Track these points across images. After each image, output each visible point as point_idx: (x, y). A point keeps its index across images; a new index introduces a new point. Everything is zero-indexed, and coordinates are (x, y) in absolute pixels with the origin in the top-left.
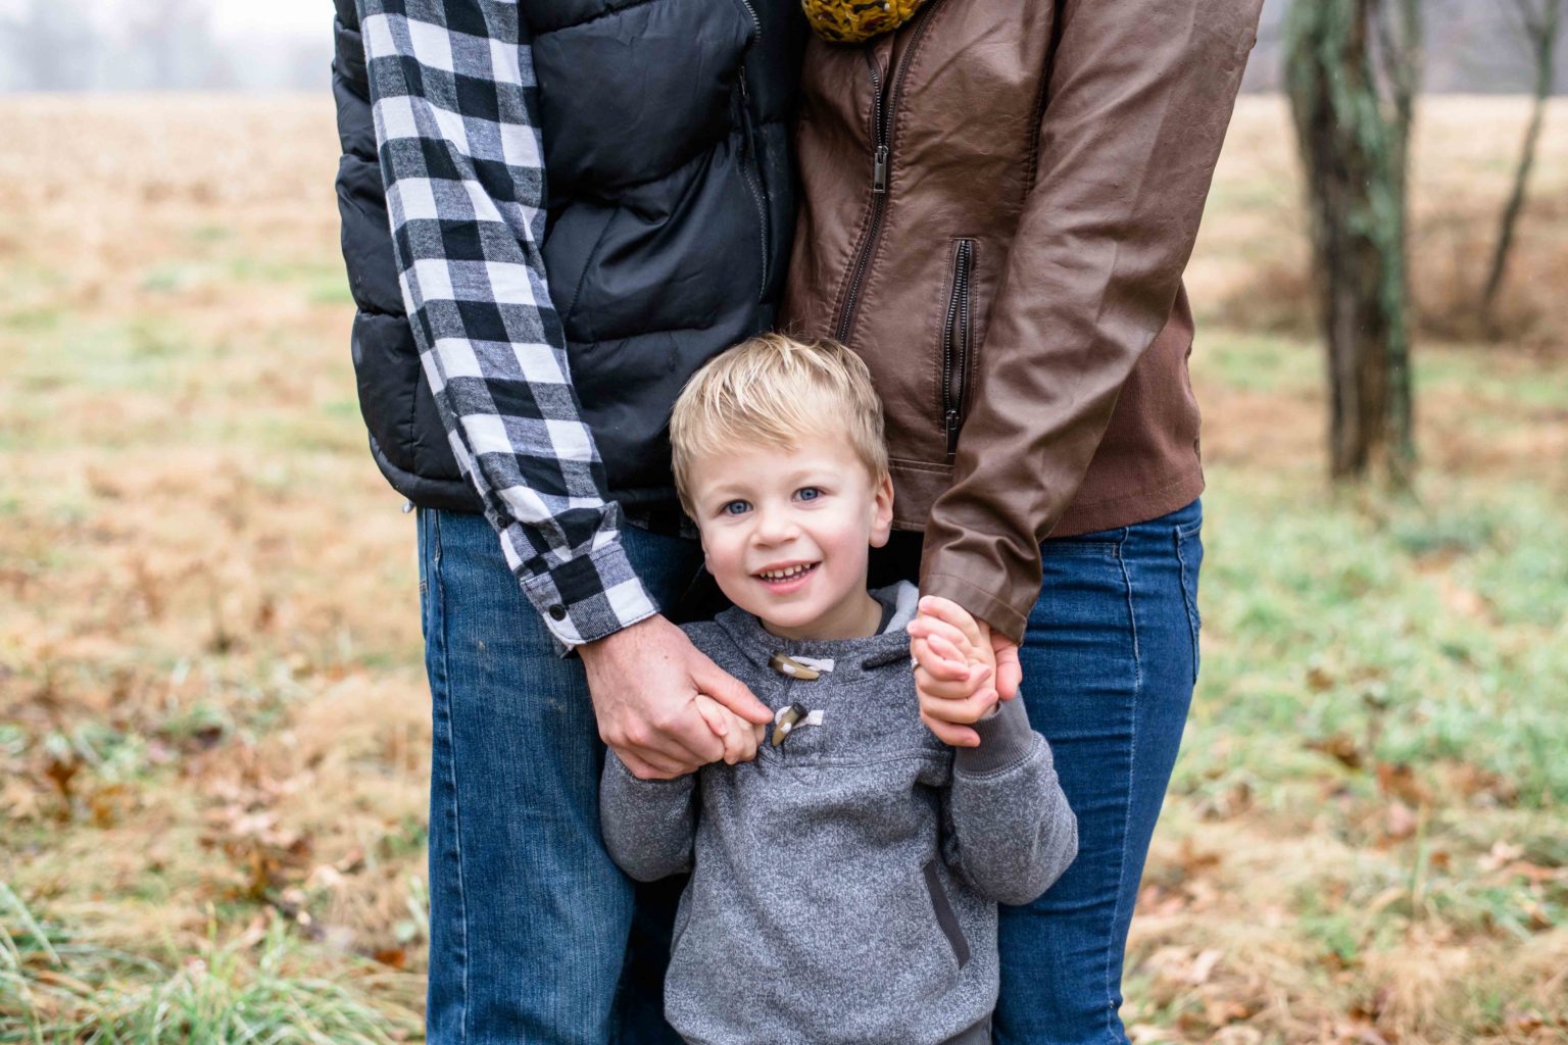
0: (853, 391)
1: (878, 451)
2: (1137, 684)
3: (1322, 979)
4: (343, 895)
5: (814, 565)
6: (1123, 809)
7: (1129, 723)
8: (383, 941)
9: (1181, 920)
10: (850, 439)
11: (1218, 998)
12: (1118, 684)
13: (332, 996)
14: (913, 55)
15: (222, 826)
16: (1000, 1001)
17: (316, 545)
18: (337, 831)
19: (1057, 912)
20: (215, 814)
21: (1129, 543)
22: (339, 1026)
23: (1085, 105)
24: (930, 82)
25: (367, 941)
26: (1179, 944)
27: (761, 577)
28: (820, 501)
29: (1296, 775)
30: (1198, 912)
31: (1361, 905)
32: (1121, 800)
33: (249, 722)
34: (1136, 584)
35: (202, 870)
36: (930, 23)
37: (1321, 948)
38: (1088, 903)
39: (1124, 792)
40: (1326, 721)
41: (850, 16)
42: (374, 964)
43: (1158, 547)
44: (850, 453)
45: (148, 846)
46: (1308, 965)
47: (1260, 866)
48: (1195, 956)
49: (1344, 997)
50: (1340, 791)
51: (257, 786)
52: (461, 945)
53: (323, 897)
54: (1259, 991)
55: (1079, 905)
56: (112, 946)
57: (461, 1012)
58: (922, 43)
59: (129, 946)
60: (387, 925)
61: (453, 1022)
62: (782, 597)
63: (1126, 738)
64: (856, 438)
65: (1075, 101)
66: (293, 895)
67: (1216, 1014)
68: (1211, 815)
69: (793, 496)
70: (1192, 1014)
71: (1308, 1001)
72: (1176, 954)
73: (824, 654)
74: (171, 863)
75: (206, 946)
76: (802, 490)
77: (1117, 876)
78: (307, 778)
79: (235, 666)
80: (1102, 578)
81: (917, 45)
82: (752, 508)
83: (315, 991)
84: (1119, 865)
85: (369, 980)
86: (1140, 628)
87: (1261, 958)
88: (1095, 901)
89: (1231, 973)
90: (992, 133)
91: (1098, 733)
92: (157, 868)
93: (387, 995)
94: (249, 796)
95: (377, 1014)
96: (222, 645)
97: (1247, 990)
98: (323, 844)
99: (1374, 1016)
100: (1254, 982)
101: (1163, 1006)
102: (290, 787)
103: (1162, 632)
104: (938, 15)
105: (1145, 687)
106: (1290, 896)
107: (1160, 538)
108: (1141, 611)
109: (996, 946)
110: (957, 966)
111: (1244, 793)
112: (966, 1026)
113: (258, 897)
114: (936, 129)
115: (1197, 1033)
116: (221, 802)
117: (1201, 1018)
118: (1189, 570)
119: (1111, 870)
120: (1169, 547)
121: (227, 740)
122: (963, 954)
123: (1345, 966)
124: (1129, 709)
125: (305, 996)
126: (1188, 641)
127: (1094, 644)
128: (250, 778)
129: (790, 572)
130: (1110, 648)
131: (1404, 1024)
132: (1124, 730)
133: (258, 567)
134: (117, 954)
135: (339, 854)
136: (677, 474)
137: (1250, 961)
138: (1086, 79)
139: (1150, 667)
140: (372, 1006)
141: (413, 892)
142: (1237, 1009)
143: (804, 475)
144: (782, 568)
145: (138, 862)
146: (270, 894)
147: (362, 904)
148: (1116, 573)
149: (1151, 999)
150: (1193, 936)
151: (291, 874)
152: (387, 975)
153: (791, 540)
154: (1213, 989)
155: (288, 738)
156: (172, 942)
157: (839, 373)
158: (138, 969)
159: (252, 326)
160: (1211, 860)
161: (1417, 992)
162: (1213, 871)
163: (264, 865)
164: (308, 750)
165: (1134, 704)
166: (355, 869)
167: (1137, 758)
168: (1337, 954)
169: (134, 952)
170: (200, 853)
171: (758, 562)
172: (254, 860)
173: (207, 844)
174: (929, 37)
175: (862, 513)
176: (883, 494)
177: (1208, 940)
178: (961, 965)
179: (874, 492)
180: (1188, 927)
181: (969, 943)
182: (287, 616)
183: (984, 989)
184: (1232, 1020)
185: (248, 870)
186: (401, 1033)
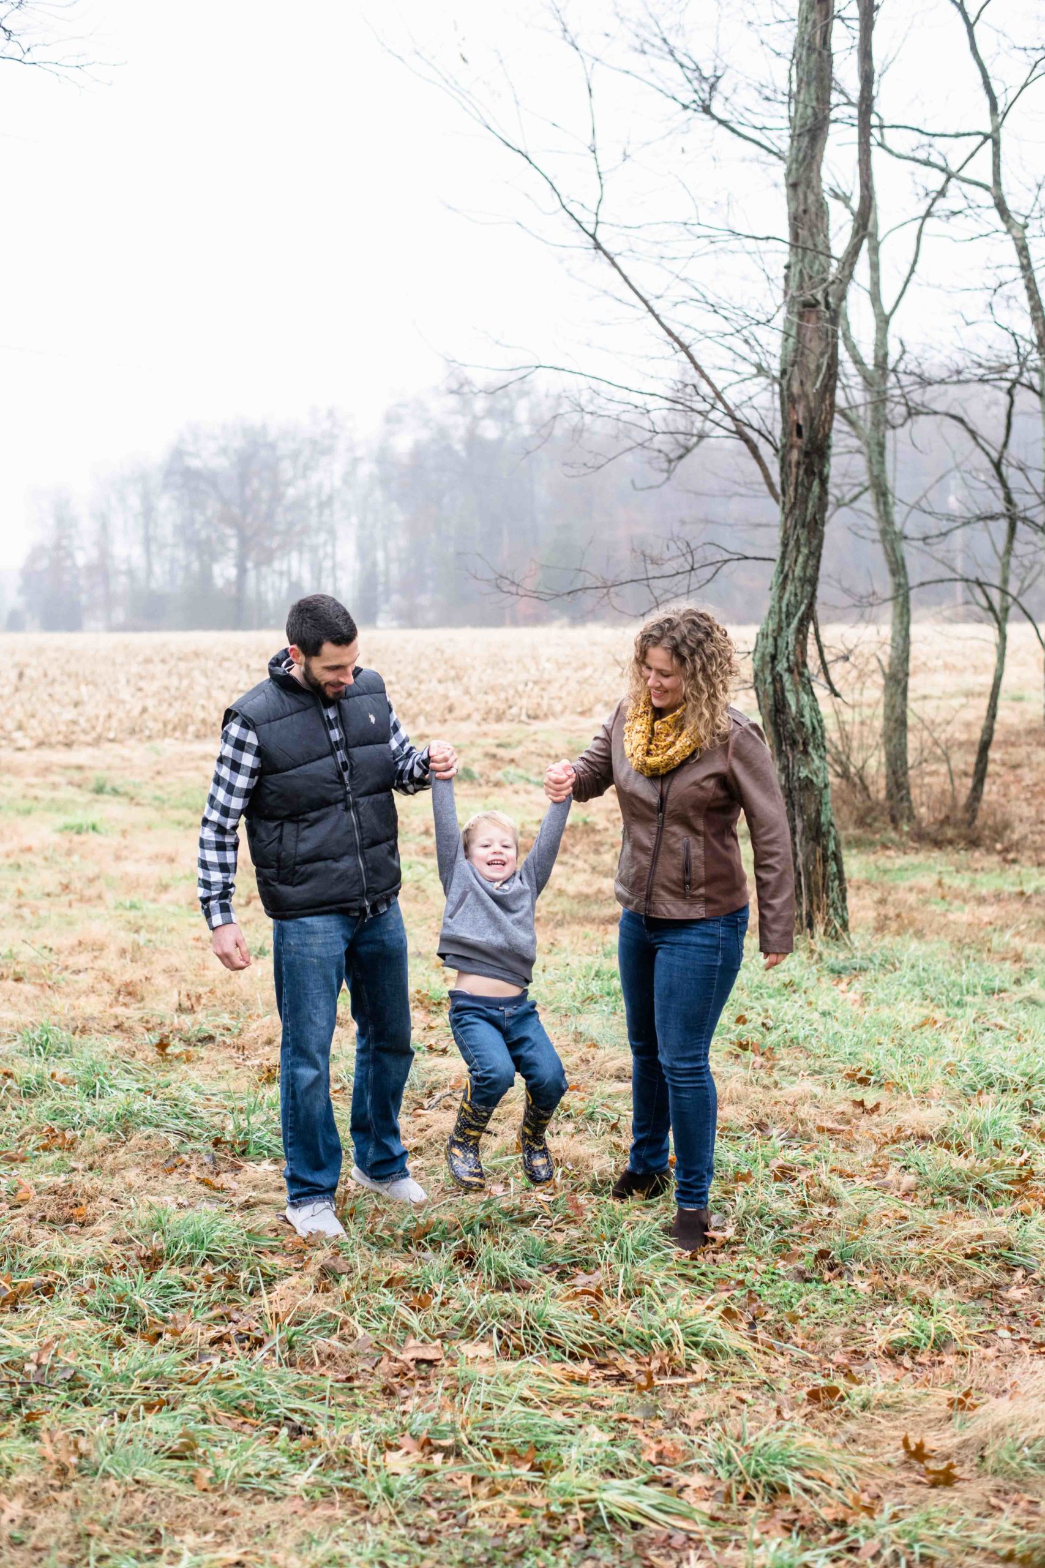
2: (719, 964)
7: (715, 975)
34: (723, 935)
43: (732, 924)
86: (722, 948)
108: (723, 943)
120: (735, 924)
130: (712, 953)
139: (724, 959)
148: (717, 931)
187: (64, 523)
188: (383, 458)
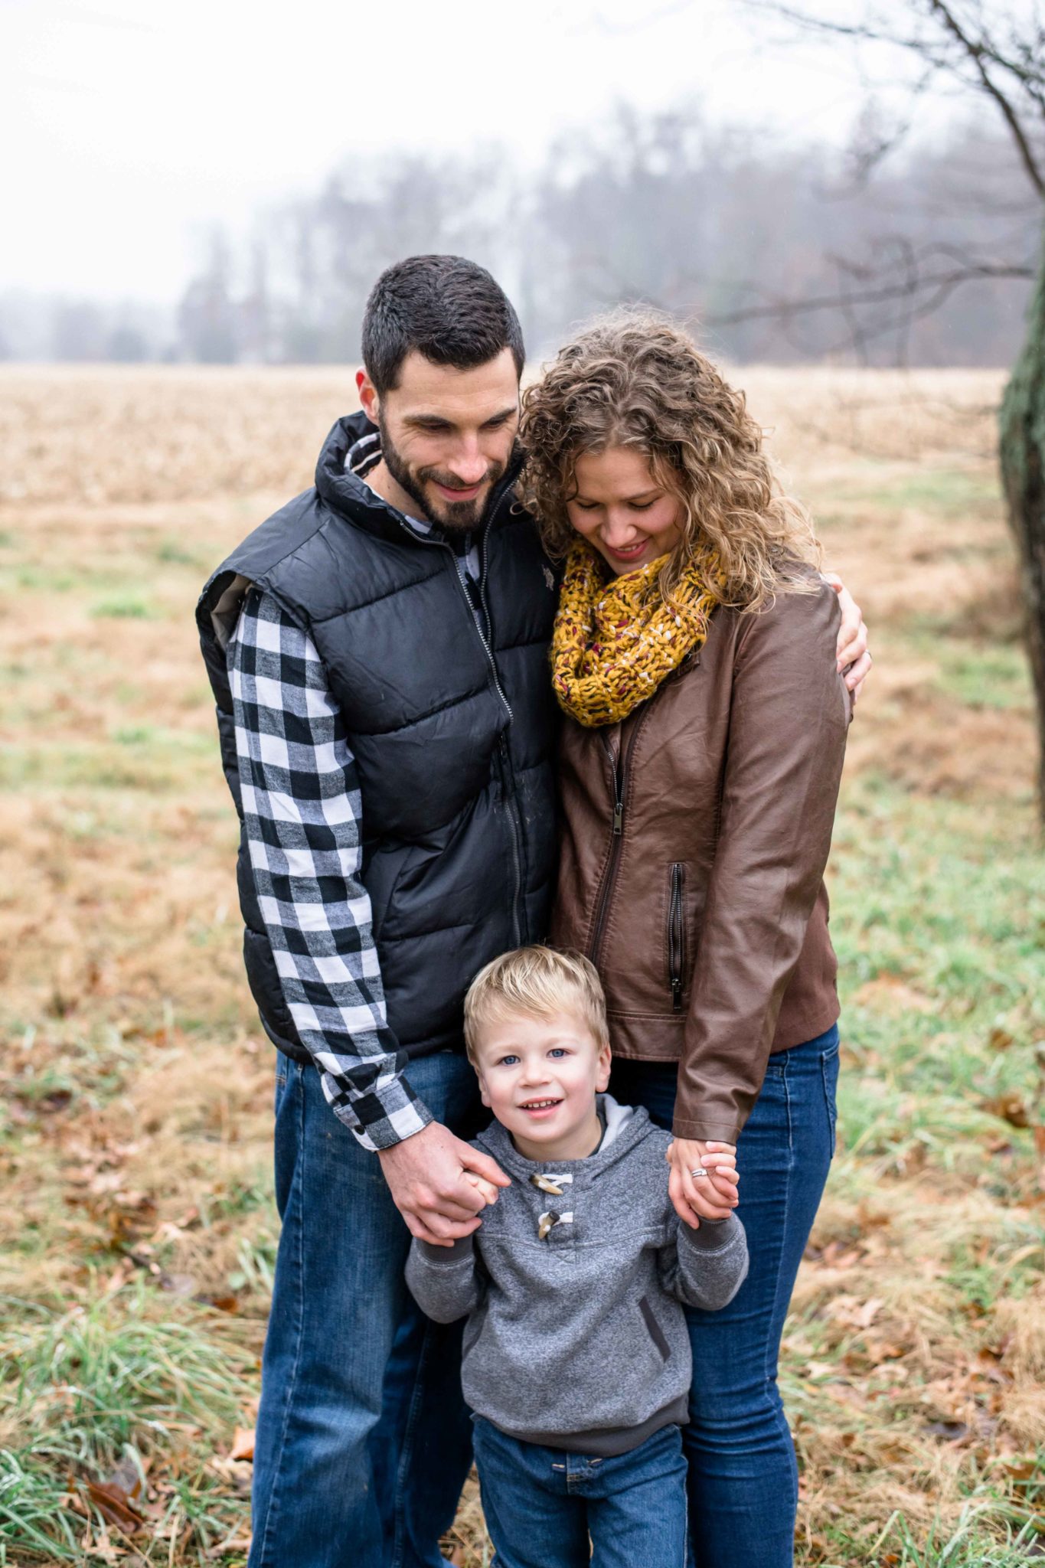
0: (589, 987)
1: (604, 1028)
2: (791, 1166)
3: (961, 1326)
4: (186, 1248)
5: (559, 1102)
6: (779, 1250)
7: (784, 1192)
8: (219, 1288)
9: (854, 1272)
10: (586, 1018)
11: (876, 1340)
12: (777, 1167)
13: (184, 1338)
14: (635, 743)
15: (81, 1185)
16: (693, 1383)
17: (129, 903)
18: (175, 1191)
19: (732, 1322)
20: (73, 1174)
21: (790, 1066)
22: (191, 1361)
23: (757, 778)
24: (648, 762)
25: (208, 1288)
26: (851, 1293)
27: (525, 1107)
28: (565, 1058)
29: (968, 1134)
30: (868, 1267)
31: (1002, 1258)
32: (778, 1244)
33: (91, 1086)
34: (793, 1096)
35: (70, 1225)
36: (643, 720)
37: (965, 1298)
38: (753, 1314)
39: (780, 1239)
40: (1001, 1082)
41: (587, 716)
42: (215, 1310)
43: (810, 1067)
44: (586, 1027)
45: (24, 1203)
46: (950, 1312)
47: (924, 1225)
48: (862, 1304)
49: (978, 1340)
50: (1004, 1149)
51: (104, 1148)
52: (298, 1320)
53: (169, 1250)
54: (909, 1335)
55: (747, 1315)
56: (7, 1294)
57: (293, 1364)
58: (640, 735)
59: (22, 1293)
60: (222, 1275)
61: (286, 1367)
62: (538, 1121)
63: (783, 1202)
64: (590, 1017)
65: (748, 776)
66: (144, 1248)
67: (875, 1352)
68: (893, 1174)
69: (548, 1054)
70: (855, 1353)
71: (949, 1344)
72: (848, 1301)
73: (564, 1171)
74: (46, 1221)
75: (81, 1292)
76: (553, 1051)
77: (773, 1294)
78: (147, 1141)
79: (73, 1029)
80: (770, 1093)
81: (637, 737)
82: (519, 1060)
83: (170, 1333)
84: (775, 1287)
85: (212, 1323)
86: (794, 1127)
87: (914, 1308)
88: (758, 1312)
89: (890, 1319)
90: (691, 794)
91: (763, 1200)
92: (33, 1225)
93: (225, 1335)
94: (101, 1157)
95: (219, 1351)
96: (60, 1009)
97: (900, 1335)
98: (165, 1204)
99: (998, 1357)
100: (907, 1327)
101: (833, 1347)
102: (132, 1150)
103: (809, 1128)
104: (649, 715)
105: (796, 1168)
106: (944, 1252)
107: (811, 1060)
108: (796, 1115)
109: (689, 1343)
110: (661, 1360)
111: (920, 1153)
112: (669, 1401)
113: (116, 1249)
114: (653, 791)
115: (858, 1370)
116: (77, 1162)
117: (864, 1356)
118: (829, 1081)
119: (769, 1290)
120: (818, 1067)
121: (75, 1103)
122: (665, 1352)
123: (981, 1313)
124: (785, 1183)
125: (163, 1337)
126: (826, 1132)
127: (763, 1139)
128: (99, 1141)
129: (543, 1104)
130: (774, 1142)
131: (1019, 1365)
132: (781, 1198)
133: (79, 925)
134: (11, 1299)
135: (178, 1213)
136: (468, 1036)
137: (905, 1310)
138: (756, 761)
139: (800, 1154)
140: (215, 1345)
141: (243, 1250)
142: (892, 1351)
143: (556, 1041)
144: (539, 1102)
145: (17, 1219)
146: (125, 1246)
147: (201, 1258)
148: (781, 1089)
149: (825, 1340)
150: (863, 1287)
151: (141, 1229)
152: (226, 1319)
153: (546, 1083)
154: (873, 1332)
155: (126, 1103)
156: (57, 1289)
157: (581, 973)
158: (30, 1312)
159: (42, 642)
160: (882, 1221)
161: (1029, 1339)
162: (885, 1229)
163: (120, 1223)
164: (145, 1117)
165: (788, 1179)
166: (193, 1225)
167: (789, 1215)
168: (977, 1302)
169: (25, 1298)
170: (66, 1210)
171: (523, 1097)
172: (112, 1218)
173: (72, 1202)
174: (645, 731)
175: (592, 1069)
176: (605, 1057)
177: (873, 1289)
178: (665, 1360)
179: (599, 1055)
180: (859, 1279)
181: (669, 1343)
182: (111, 976)
183: (681, 1375)
184: (887, 1358)
185: (107, 1227)
186: (238, 1366)
187: (220, 255)
188: (547, 190)
